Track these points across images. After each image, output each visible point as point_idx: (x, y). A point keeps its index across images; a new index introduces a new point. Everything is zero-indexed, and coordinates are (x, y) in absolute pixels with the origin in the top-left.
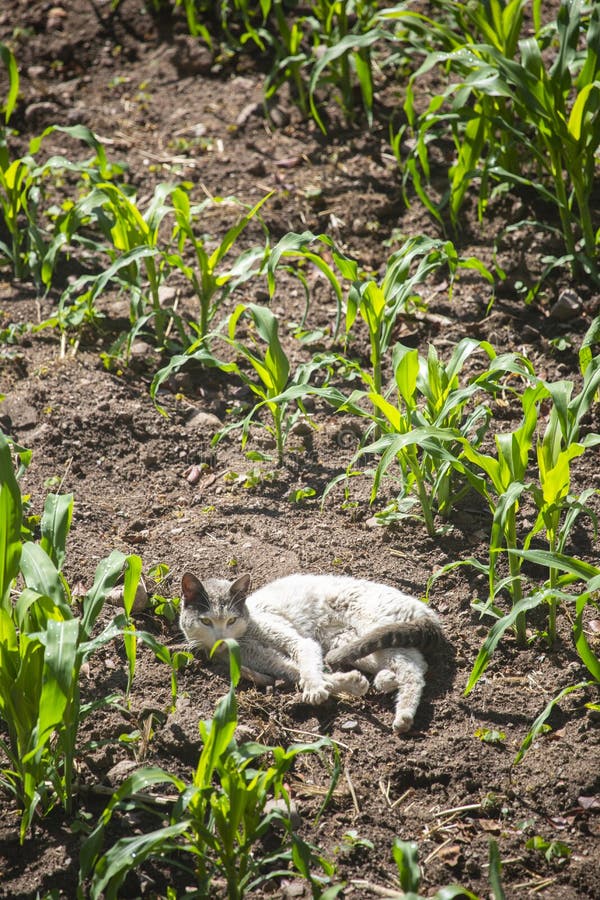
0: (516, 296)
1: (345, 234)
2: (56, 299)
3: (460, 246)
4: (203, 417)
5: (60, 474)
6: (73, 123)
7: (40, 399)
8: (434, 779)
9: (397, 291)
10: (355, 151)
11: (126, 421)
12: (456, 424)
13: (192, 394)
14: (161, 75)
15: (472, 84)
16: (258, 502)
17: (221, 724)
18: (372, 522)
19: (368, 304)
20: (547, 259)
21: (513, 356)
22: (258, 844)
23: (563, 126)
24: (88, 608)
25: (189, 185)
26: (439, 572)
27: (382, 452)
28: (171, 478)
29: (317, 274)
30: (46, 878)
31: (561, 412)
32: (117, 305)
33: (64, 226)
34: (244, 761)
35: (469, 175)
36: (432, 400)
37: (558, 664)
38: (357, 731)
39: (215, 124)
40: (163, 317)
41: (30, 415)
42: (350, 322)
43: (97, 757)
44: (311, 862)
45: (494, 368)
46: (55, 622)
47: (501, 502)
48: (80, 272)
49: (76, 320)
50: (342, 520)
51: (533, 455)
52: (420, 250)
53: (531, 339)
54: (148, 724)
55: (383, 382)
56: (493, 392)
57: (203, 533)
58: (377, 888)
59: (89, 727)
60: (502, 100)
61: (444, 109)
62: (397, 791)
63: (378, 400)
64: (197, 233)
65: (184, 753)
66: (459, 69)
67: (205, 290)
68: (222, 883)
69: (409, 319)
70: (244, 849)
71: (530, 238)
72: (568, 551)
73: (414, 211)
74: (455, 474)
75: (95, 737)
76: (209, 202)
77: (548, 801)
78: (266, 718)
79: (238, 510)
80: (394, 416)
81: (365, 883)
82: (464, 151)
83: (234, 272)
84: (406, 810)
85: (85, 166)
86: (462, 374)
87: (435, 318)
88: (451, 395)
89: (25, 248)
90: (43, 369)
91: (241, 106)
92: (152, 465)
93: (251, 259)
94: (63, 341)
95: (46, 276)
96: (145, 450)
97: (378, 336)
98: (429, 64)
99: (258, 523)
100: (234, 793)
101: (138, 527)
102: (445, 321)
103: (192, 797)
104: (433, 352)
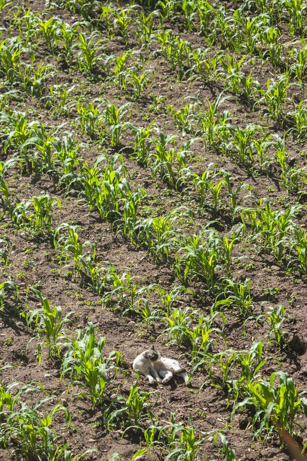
0: (197, 298)
1: (162, 284)
2: (102, 296)
3: (186, 287)
4: (132, 322)
5: (101, 333)
6: (106, 260)
7: (97, 317)
8: (178, 399)
9: (173, 296)
10: (164, 267)
11: (115, 322)
12: (184, 325)
13: (130, 317)
14: (124, 251)
15: (189, 254)
16: (143, 340)
17: (134, 387)
18: (167, 345)
19: (167, 299)
20: (204, 290)
21: (197, 311)
22: (142, 412)
23: (208, 263)
24: (107, 362)
25: (130, 273)
26: (180, 356)
27: (169, 330)
28: (125, 334)
29: (156, 292)
30: (97, 418)
31: (206, 324)
32: (114, 298)
33: (104, 281)
34: (139, 395)
35: (188, 273)
36: (180, 319)
37: (205, 376)
38: (163, 389)
39: (135, 260)
40: (124, 301)
41: (96, 321)
42: (163, 303)
43: (108, 393)
44: (153, 416)
45: (192, 313)
46: (100, 364)
47: (194, 341)
48: (107, 291)
49: (105, 301)
50: (160, 344)
51: (201, 332)
52: (178, 288)
53: (201, 307)
54: (119, 386)
55: (169, 315)
56: (193, 318)
57: (131, 346)
58: (166, 422)
59: (107, 387)
60: (195, 257)
61: (183, 259)
62: (171, 402)
63: (169, 319)
64: (131, 283)
65: (127, 393)
66: (186, 250)
67: (133, 295)
68: (134, 420)
69: (175, 302)
70: (139, 413)
71: (201, 286)
72: (208, 352)
73: (177, 279)
74: (184, 335)
75: (108, 389)
76: (134, 277)
77: (202, 404)
78: (144, 386)
79: (139, 342)
80: (172, 323)
81: (164, 421)
82: (187, 268)
83: (139, 291)
84: (173, 406)
85: (108, 269)
86: (186, 314)
87: (181, 302)
88: (184, 319)
89: (95, 286)
90: (98, 311)
91: (141, 257)
92: (121, 332)
93: (142, 289)
94: (103, 305)
95: (100, 292)
96: (119, 328)
97: (169, 305)
98: (180, 250)
99: (143, 344)
100: (137, 401)
101: (118, 345)
102: (183, 303)
103: (128, 402)
104: (180, 309)
